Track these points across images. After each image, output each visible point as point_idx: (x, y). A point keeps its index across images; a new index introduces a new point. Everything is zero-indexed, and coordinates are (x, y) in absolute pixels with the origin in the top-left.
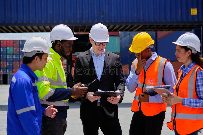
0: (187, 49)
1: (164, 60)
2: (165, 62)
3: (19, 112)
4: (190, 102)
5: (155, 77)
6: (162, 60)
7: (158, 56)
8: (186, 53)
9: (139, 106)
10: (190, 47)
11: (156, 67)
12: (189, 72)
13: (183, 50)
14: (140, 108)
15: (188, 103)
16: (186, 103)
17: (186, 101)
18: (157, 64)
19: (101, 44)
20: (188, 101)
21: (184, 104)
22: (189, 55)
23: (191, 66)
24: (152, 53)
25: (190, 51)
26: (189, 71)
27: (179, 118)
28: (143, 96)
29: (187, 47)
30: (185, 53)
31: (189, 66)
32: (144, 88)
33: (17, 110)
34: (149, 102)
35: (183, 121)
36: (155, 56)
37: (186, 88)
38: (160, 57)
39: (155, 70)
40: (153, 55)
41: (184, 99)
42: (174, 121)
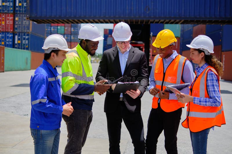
0: (200, 51)
1: (184, 59)
2: (184, 61)
4: (200, 101)
5: (175, 75)
6: (182, 59)
7: (178, 54)
9: (159, 102)
10: (203, 49)
11: (176, 65)
13: (196, 53)
14: (159, 104)
15: (198, 102)
16: (196, 102)
17: (196, 100)
18: (176, 62)
20: (198, 100)
21: (194, 103)
22: (202, 57)
23: (204, 67)
24: (173, 51)
25: (203, 53)
26: (202, 72)
27: (191, 116)
28: (163, 94)
29: (200, 49)
30: (199, 55)
32: (163, 85)
34: (168, 99)
35: (195, 119)
36: (175, 54)
37: (198, 88)
38: (180, 56)
39: (175, 68)
40: (174, 53)
41: (195, 98)
42: (187, 119)
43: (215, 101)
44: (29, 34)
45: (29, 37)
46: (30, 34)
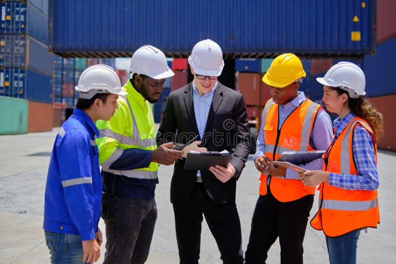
0: (340, 91)
3: (66, 183)
4: (341, 181)
5: (298, 136)
8: (338, 99)
9: (268, 184)
10: (345, 87)
12: (344, 129)
13: (334, 93)
14: (268, 187)
15: (338, 182)
16: (334, 182)
17: (334, 178)
18: (302, 112)
19: (208, 78)
20: (338, 178)
21: (331, 184)
22: (344, 101)
23: (348, 119)
25: (345, 95)
27: (326, 207)
29: (340, 88)
31: (344, 119)
32: (277, 152)
33: (63, 180)
34: (285, 177)
35: (333, 213)
37: (338, 158)
41: (331, 175)
42: (320, 214)
43: (368, 180)
44: (24, 70)
45: (25, 75)
46: (26, 69)
